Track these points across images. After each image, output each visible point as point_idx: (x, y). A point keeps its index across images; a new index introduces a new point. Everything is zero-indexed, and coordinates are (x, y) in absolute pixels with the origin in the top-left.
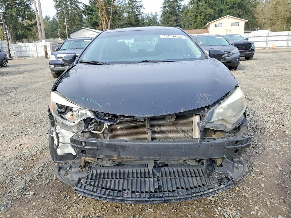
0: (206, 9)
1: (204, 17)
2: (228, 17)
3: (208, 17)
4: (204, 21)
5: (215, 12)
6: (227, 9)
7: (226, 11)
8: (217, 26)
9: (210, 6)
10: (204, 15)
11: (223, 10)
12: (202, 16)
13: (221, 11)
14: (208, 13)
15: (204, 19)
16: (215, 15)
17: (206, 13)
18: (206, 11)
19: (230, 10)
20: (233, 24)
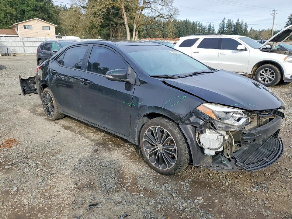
0: (6, 7)
1: (4, 16)
2: (37, 20)
3: (9, 17)
4: (6, 21)
5: (17, 12)
6: (30, 11)
7: (29, 12)
8: (27, 28)
9: (10, 4)
10: (4, 13)
11: (26, 11)
12: (2, 14)
13: (23, 12)
14: (8, 11)
15: (4, 17)
16: (17, 15)
17: (7, 12)
18: (6, 9)
19: (33, 12)
20: (43, 28)
